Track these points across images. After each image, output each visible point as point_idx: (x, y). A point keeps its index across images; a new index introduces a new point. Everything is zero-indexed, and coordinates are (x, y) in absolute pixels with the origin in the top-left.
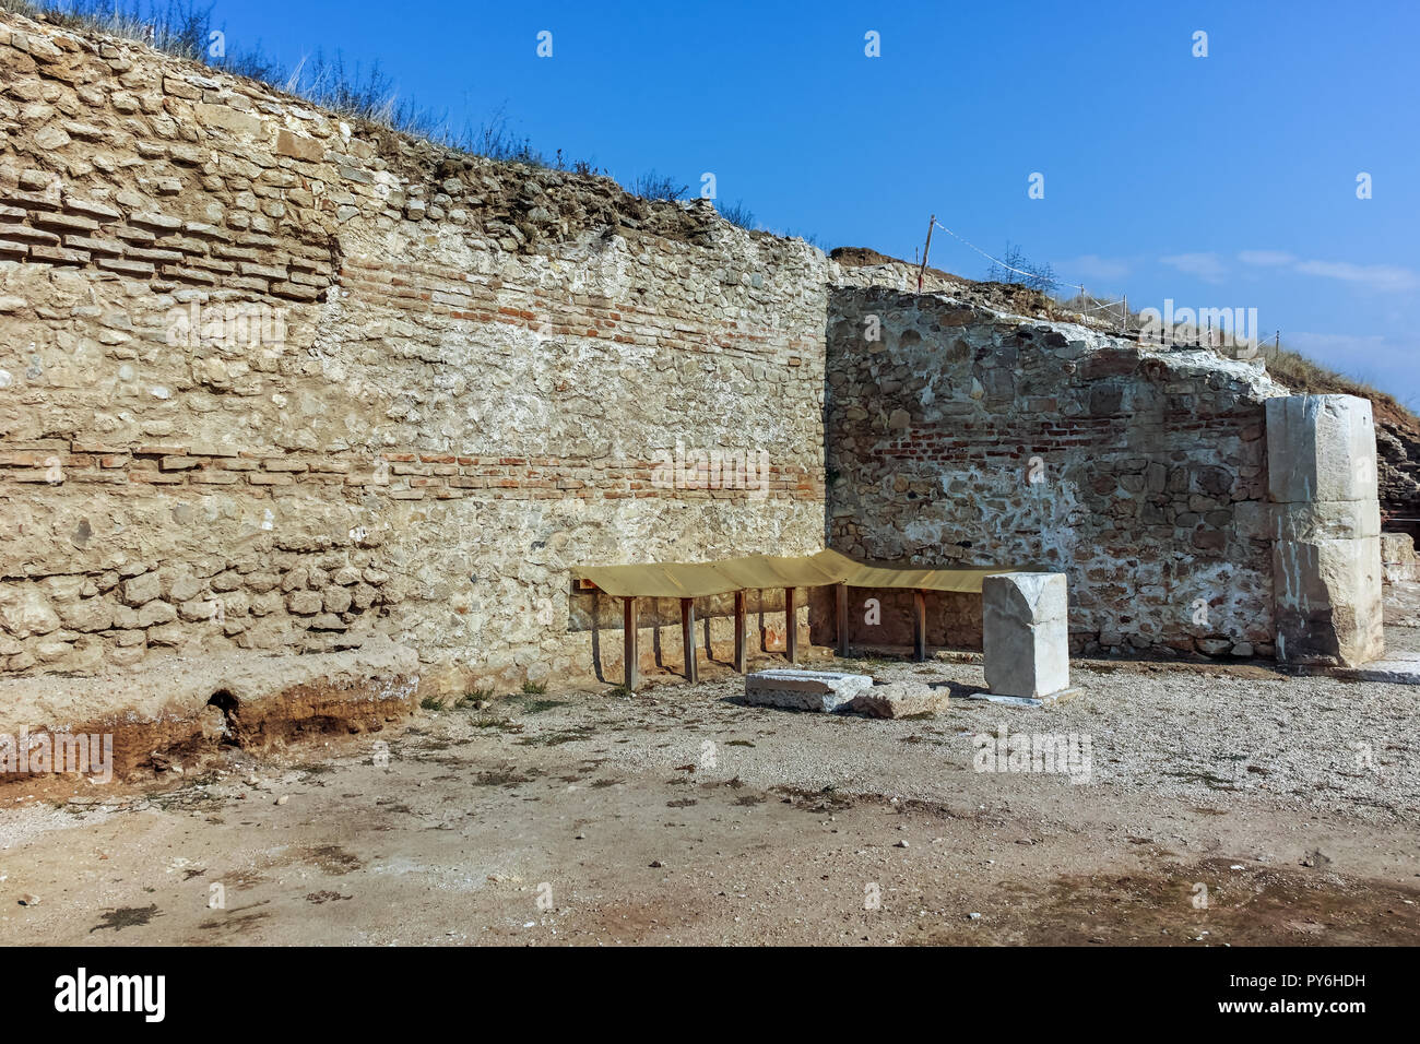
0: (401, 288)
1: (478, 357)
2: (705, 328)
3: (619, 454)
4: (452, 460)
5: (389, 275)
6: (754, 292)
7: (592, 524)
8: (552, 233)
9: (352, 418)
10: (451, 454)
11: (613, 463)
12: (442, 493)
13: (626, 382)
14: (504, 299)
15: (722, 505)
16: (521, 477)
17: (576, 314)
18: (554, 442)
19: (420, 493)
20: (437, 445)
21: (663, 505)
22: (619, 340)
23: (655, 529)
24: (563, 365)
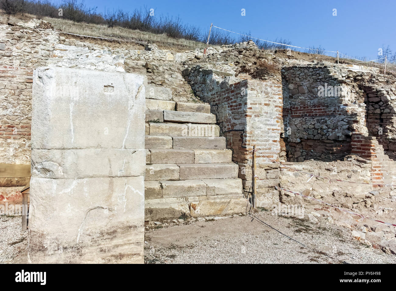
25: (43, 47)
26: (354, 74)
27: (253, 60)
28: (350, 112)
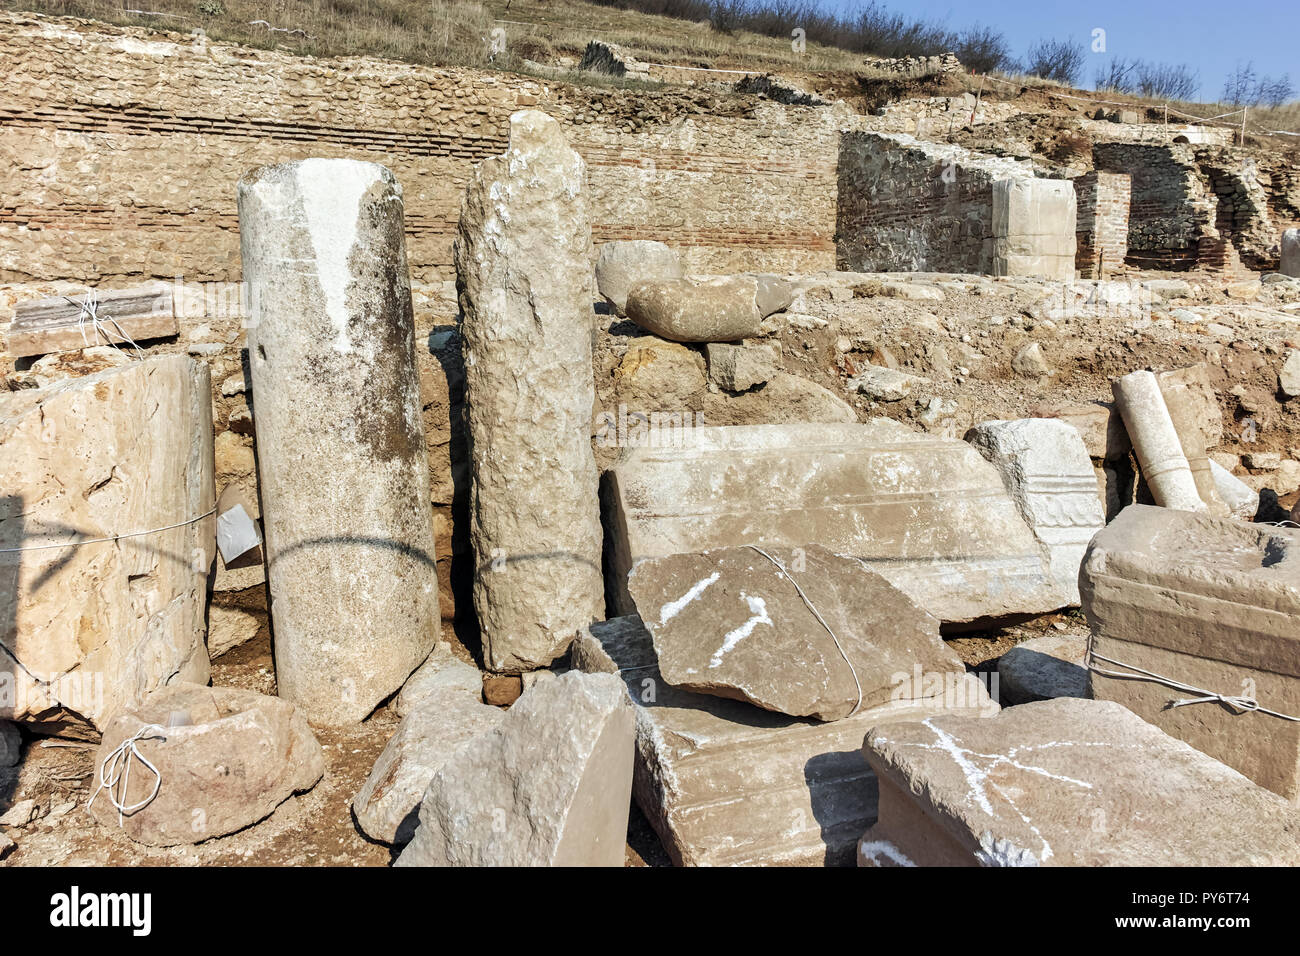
2: (746, 161)
3: (689, 225)
6: (781, 140)
8: (656, 121)
14: (624, 155)
15: (755, 251)
16: (633, 234)
17: (665, 159)
18: (651, 219)
21: (717, 250)
22: (689, 170)
23: (710, 261)
25: (822, 131)
26: (1195, 149)
27: (1052, 132)
28: (1197, 210)
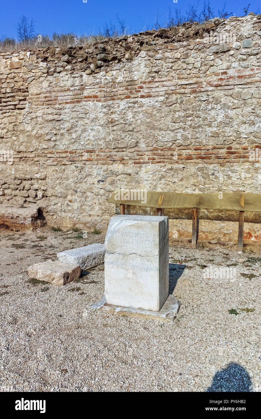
0: (47, 99)
1: (75, 116)
4: (67, 152)
5: (43, 95)
7: (126, 174)
9: (34, 141)
10: (66, 150)
11: (140, 149)
12: (63, 163)
13: (147, 114)
19: (55, 163)
20: (61, 147)
24: (112, 112)
